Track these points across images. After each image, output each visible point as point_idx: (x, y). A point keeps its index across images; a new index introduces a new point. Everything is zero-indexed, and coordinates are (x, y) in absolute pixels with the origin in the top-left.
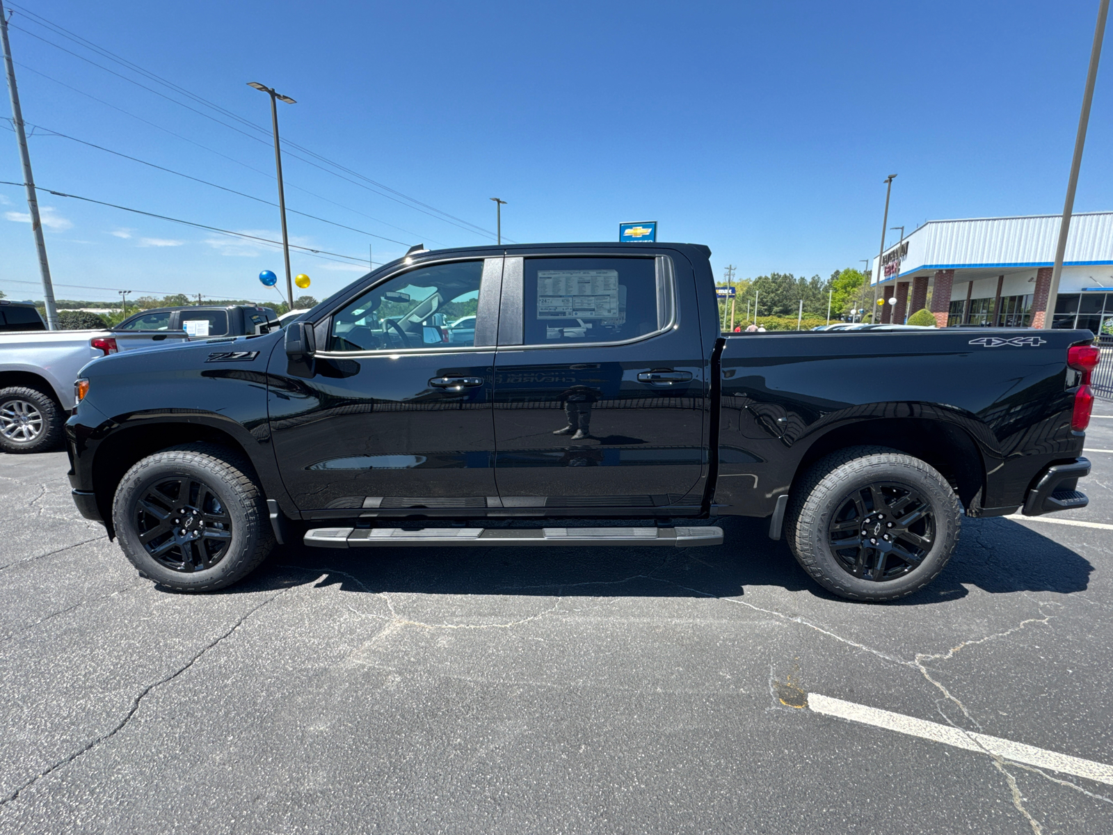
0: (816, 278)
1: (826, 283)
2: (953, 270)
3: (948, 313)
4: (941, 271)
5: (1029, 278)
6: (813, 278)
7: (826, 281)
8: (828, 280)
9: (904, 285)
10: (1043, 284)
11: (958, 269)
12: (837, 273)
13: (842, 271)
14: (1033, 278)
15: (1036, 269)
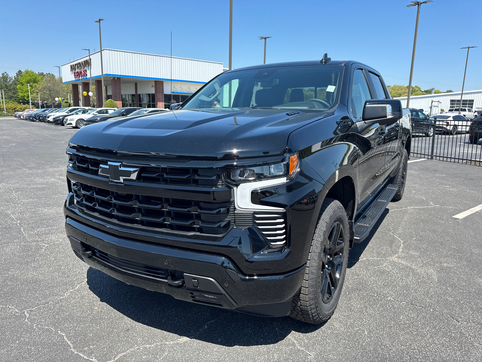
0: (5, 74)
1: (14, 79)
2: (120, 78)
3: (121, 102)
4: (114, 78)
5: (152, 86)
6: (3, 74)
7: (13, 77)
8: (15, 77)
9: (86, 84)
10: (158, 89)
11: (122, 78)
12: (20, 71)
13: (23, 71)
14: (153, 86)
15: (153, 81)
